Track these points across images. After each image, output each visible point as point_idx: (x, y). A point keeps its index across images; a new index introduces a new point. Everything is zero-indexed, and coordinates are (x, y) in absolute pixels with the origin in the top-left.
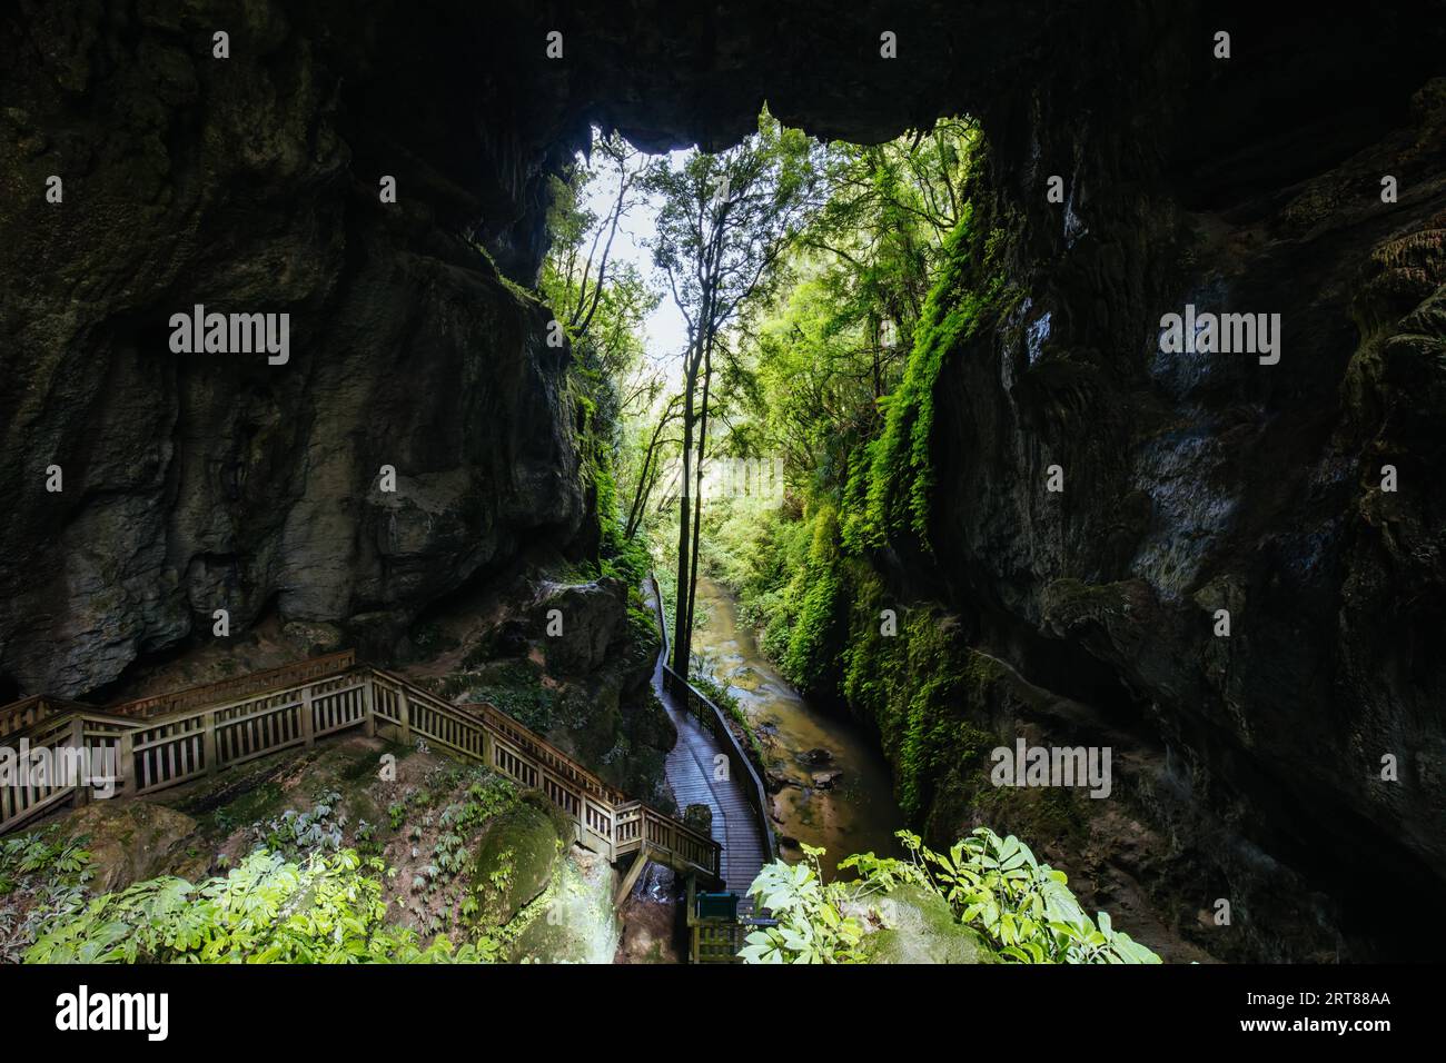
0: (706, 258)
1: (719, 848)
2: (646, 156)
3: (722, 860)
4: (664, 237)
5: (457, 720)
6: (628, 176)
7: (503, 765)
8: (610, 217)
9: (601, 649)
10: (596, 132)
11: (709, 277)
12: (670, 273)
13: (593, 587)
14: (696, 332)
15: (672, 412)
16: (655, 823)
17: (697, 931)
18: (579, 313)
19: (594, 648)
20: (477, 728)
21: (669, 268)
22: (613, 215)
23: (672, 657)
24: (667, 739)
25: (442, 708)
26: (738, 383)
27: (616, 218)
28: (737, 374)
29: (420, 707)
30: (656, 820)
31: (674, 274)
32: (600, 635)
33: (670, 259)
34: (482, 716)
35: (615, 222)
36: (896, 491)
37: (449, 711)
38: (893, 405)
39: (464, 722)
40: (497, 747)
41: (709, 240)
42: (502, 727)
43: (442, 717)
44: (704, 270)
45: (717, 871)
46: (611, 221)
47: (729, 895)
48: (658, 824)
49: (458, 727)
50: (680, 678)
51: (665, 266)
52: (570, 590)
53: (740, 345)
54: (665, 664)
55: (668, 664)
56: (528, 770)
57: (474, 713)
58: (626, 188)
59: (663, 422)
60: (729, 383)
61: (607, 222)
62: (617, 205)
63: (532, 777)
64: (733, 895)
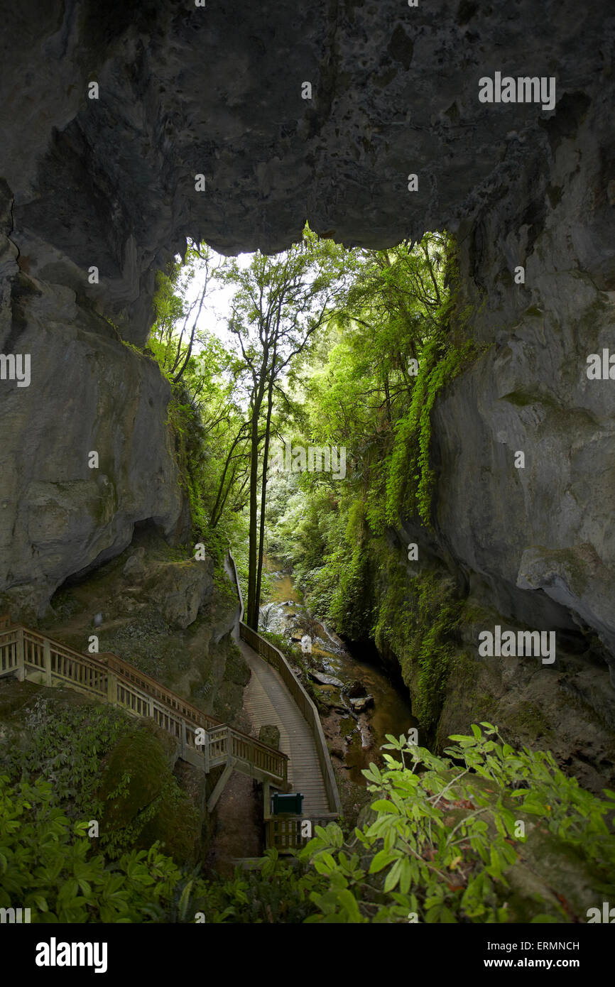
0: (264, 325)
1: (285, 757)
2: (223, 257)
3: (288, 768)
4: (235, 311)
5: (88, 666)
6: (210, 271)
7: (123, 701)
8: (197, 300)
9: (194, 610)
10: (189, 240)
11: (267, 339)
12: (239, 337)
13: (189, 564)
14: (258, 377)
15: (242, 435)
16: (238, 741)
17: (272, 826)
18: (176, 366)
19: (189, 609)
20: (103, 672)
21: (239, 334)
22: (200, 297)
23: (246, 614)
24: (244, 676)
25: (76, 657)
26: (289, 413)
27: (202, 300)
28: (288, 406)
29: (60, 657)
30: (239, 739)
31: (242, 337)
32: (193, 600)
33: (239, 327)
34: (107, 662)
35: (202, 303)
36: (406, 489)
37: (81, 660)
38: (404, 426)
39: (93, 668)
40: (118, 685)
41: (267, 313)
42: (122, 671)
43: (76, 663)
44: (264, 333)
45: (286, 777)
46: (199, 302)
47: (295, 795)
48: (241, 741)
49: (89, 671)
50: (252, 630)
51: (235, 332)
52: (172, 566)
53: (289, 385)
54: (241, 620)
55: (243, 620)
56: (142, 702)
57: (101, 660)
58: (209, 279)
59: (236, 442)
60: (283, 412)
61: (196, 302)
62: (202, 290)
63: (145, 709)
64: (299, 795)
